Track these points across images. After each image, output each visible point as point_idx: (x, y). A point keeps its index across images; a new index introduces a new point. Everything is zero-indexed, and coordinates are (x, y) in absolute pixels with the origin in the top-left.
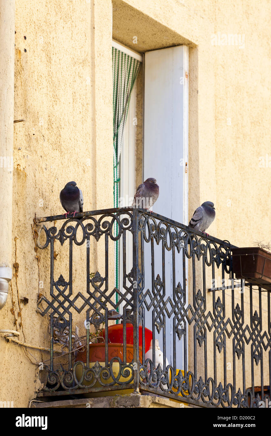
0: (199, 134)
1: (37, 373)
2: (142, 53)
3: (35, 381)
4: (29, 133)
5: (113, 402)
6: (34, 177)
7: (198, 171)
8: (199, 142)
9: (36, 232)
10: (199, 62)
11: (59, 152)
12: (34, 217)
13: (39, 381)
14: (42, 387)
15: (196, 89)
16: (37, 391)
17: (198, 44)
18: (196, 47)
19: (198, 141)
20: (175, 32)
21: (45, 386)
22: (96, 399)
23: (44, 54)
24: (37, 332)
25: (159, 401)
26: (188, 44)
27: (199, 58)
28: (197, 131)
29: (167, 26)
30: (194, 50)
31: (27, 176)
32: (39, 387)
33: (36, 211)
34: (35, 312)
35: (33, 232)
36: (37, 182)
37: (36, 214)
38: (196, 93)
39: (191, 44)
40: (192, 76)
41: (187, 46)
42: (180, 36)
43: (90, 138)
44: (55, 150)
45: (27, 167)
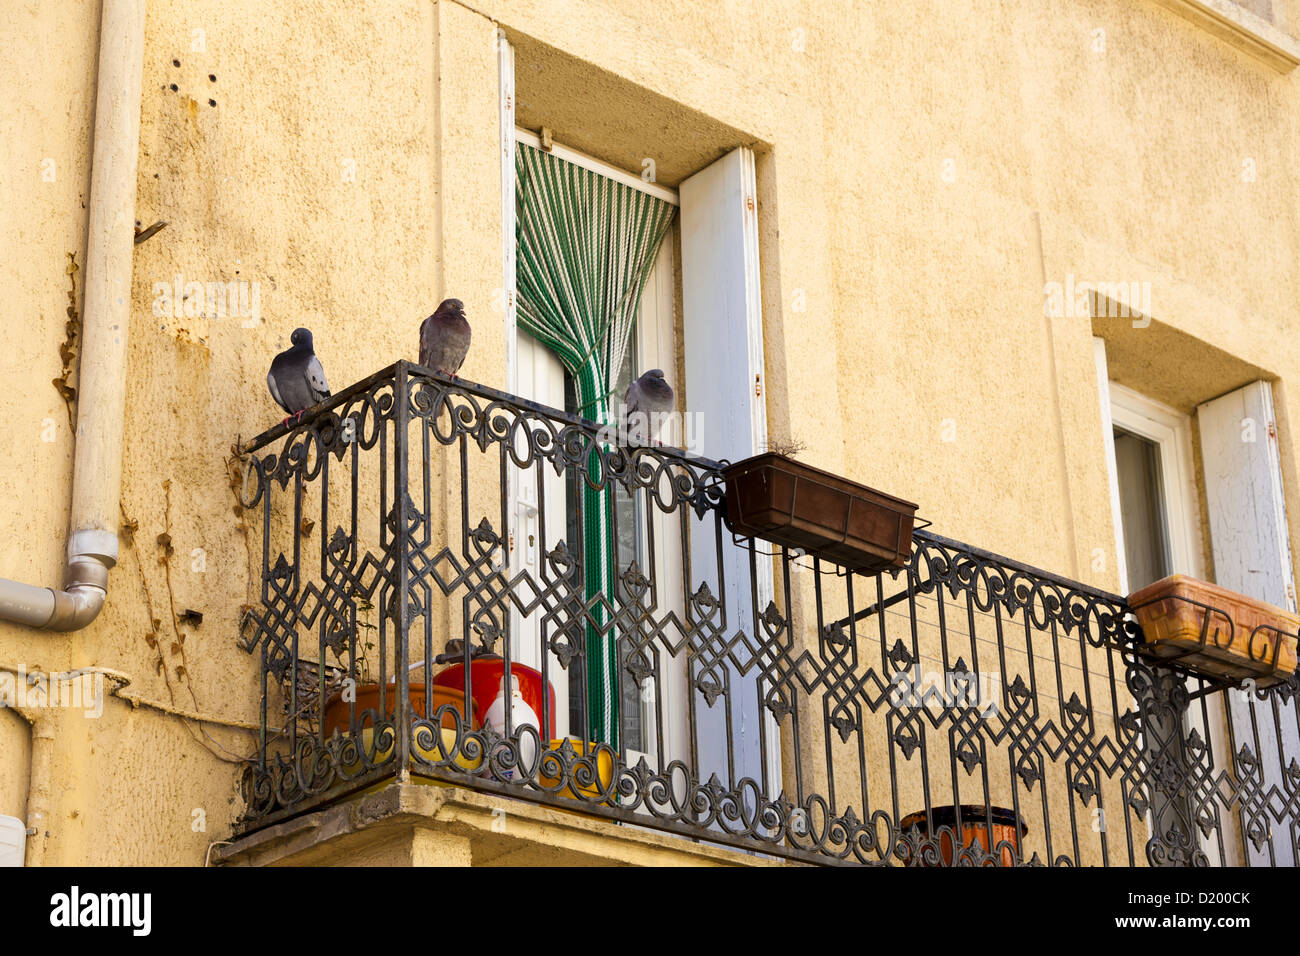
0: (785, 317)
1: (237, 782)
2: (675, 189)
3: (231, 801)
4: (224, 268)
5: (355, 812)
6: (235, 360)
7: (786, 390)
8: (785, 331)
9: (238, 475)
10: (778, 176)
11: (325, 315)
12: (235, 442)
13: (239, 799)
14: (245, 811)
15: (773, 230)
16: (235, 821)
17: (772, 143)
18: (771, 150)
19: (782, 330)
20: (702, 115)
21: (251, 809)
22: (326, 814)
23: (277, 117)
24: (239, 691)
25: (464, 798)
26: (752, 144)
27: (778, 171)
28: (780, 312)
29: (675, 98)
30: (767, 157)
31: (214, 357)
32: (239, 813)
33: (240, 431)
34: (235, 648)
35: (228, 474)
36: (246, 370)
37: (239, 437)
38: (775, 237)
39: (757, 142)
40: (763, 205)
41: (749, 149)
42: (719, 124)
43: (430, 296)
44: (312, 311)
45: (214, 337)
